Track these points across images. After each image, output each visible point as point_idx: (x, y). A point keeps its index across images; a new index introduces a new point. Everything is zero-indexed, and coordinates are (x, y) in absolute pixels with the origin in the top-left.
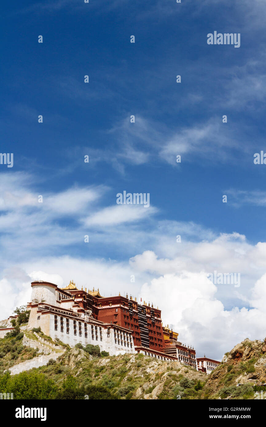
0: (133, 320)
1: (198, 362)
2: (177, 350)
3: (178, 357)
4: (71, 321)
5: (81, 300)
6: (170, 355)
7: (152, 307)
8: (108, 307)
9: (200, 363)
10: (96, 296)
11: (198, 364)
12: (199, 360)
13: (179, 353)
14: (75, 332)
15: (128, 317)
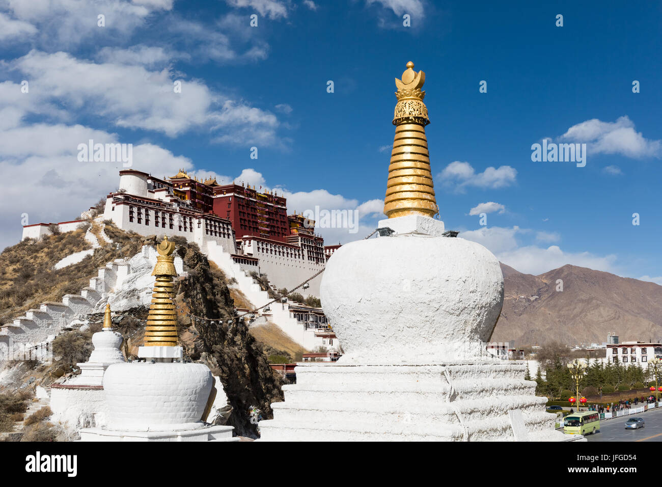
0: (250, 209)
1: (326, 250)
2: (300, 238)
3: (300, 246)
4: (152, 213)
5: (188, 189)
6: (290, 244)
7: (276, 195)
8: (222, 196)
9: (328, 250)
10: (211, 185)
11: (326, 252)
12: (326, 248)
13: (301, 241)
14: (157, 223)
15: (243, 206)
